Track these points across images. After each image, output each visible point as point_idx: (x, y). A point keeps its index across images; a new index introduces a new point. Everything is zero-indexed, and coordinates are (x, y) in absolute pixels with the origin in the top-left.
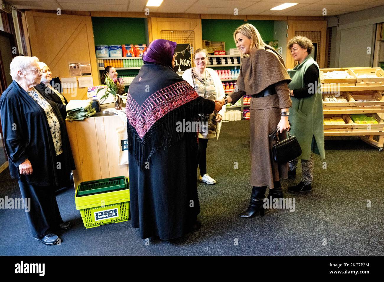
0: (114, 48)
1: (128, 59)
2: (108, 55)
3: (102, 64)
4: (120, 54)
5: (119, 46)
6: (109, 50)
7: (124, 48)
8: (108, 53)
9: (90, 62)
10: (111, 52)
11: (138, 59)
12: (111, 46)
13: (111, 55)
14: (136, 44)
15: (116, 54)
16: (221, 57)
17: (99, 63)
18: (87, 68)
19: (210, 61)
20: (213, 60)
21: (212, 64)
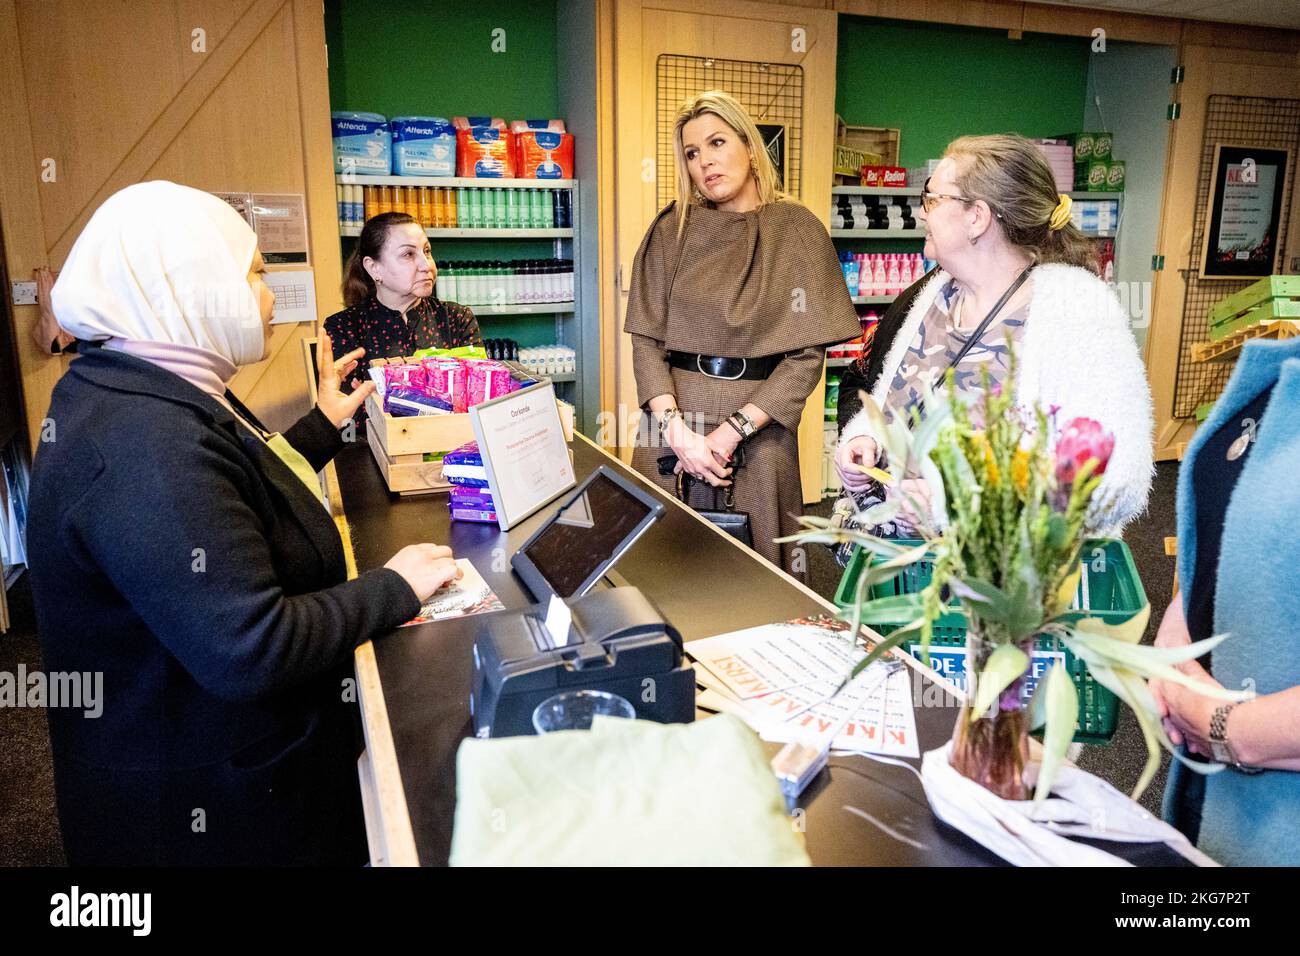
0: (419, 131)
1: (480, 189)
2: (384, 164)
3: (354, 209)
4: (445, 159)
5: (440, 121)
6: (394, 141)
7: (466, 133)
8: (389, 153)
9: (303, 196)
10: (402, 149)
11: (528, 190)
12: (401, 119)
13: (404, 163)
14: (519, 119)
15: (425, 163)
16: (886, 196)
17: (340, 200)
18: (287, 228)
19: (840, 213)
20: (855, 209)
21: (849, 225)
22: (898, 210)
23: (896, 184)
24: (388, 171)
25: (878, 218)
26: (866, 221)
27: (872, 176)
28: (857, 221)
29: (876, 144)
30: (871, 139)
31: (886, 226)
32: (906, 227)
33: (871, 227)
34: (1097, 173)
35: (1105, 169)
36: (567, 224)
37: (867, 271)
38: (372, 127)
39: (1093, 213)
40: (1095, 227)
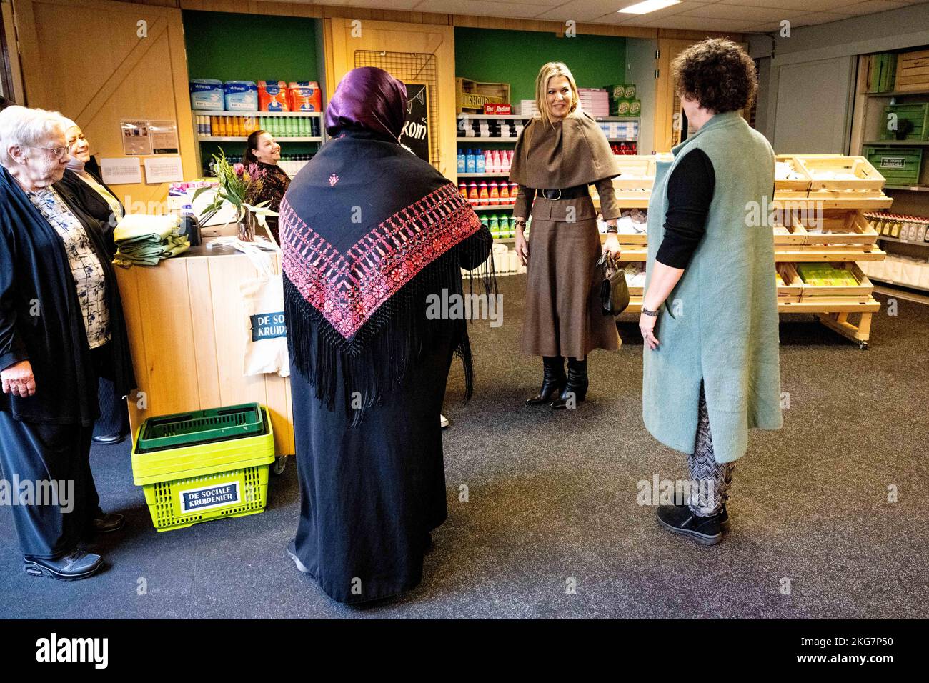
0: (237, 89)
1: (272, 117)
2: (220, 105)
3: (205, 128)
4: (252, 102)
5: (249, 83)
6: (225, 94)
7: (263, 89)
8: (223, 99)
9: (175, 121)
10: (229, 97)
11: (298, 118)
12: (228, 83)
13: (230, 105)
14: (293, 81)
15: (241, 104)
16: (501, 120)
17: (198, 123)
18: (167, 136)
19: (473, 129)
20: (481, 126)
21: (478, 135)
22: (508, 127)
23: (504, 113)
24: (222, 108)
25: (495, 130)
26: (488, 133)
27: (489, 109)
28: (482, 133)
29: (499, 92)
30: (495, 89)
31: (500, 136)
32: (511, 136)
33: (491, 136)
34: (623, 107)
35: (628, 104)
36: (318, 135)
37: (489, 159)
38: (213, 87)
39: (624, 128)
40: (625, 136)
